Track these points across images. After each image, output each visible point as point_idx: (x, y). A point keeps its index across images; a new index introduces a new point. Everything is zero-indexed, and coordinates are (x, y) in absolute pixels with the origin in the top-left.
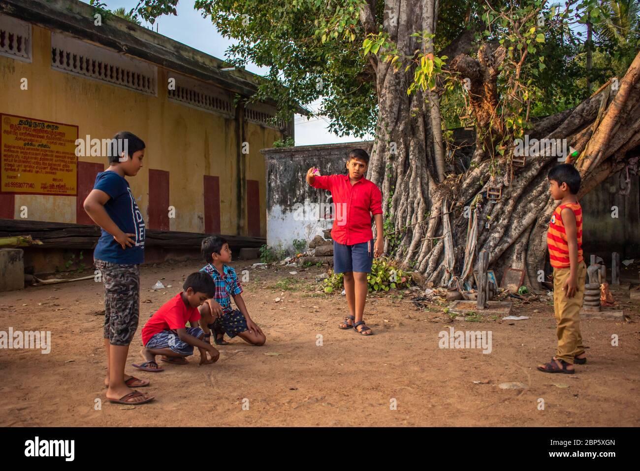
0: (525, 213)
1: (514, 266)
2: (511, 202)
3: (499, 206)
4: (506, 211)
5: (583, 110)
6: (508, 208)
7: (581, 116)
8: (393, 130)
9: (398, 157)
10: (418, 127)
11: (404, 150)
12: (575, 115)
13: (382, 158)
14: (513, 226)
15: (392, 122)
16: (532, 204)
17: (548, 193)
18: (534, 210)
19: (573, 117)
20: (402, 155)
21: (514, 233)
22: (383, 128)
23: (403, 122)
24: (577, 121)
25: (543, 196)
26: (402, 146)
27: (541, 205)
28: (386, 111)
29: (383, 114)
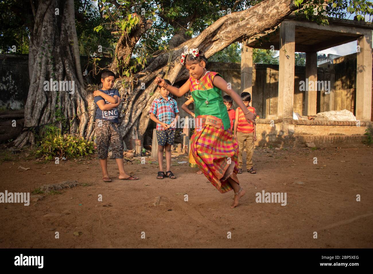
0: (137, 110)
1: (134, 138)
2: (131, 103)
3: (126, 105)
4: (129, 108)
5: (160, 59)
6: (130, 106)
7: (159, 62)
8: (53, 51)
9: (59, 70)
10: (68, 52)
11: (62, 65)
12: (156, 61)
13: (47, 68)
14: (133, 116)
15: (52, 45)
16: (140, 105)
17: (147, 99)
18: (141, 108)
19: (155, 62)
20: (61, 69)
21: (133, 120)
22: (46, 49)
23: (58, 47)
24: (156, 64)
25: (145, 101)
26: (61, 62)
27: (144, 106)
28: (48, 37)
29: (45, 39)
